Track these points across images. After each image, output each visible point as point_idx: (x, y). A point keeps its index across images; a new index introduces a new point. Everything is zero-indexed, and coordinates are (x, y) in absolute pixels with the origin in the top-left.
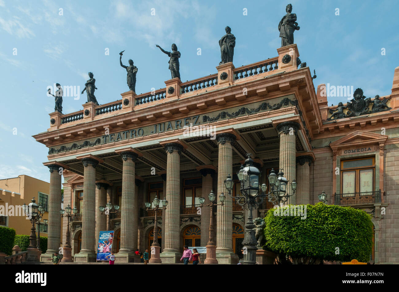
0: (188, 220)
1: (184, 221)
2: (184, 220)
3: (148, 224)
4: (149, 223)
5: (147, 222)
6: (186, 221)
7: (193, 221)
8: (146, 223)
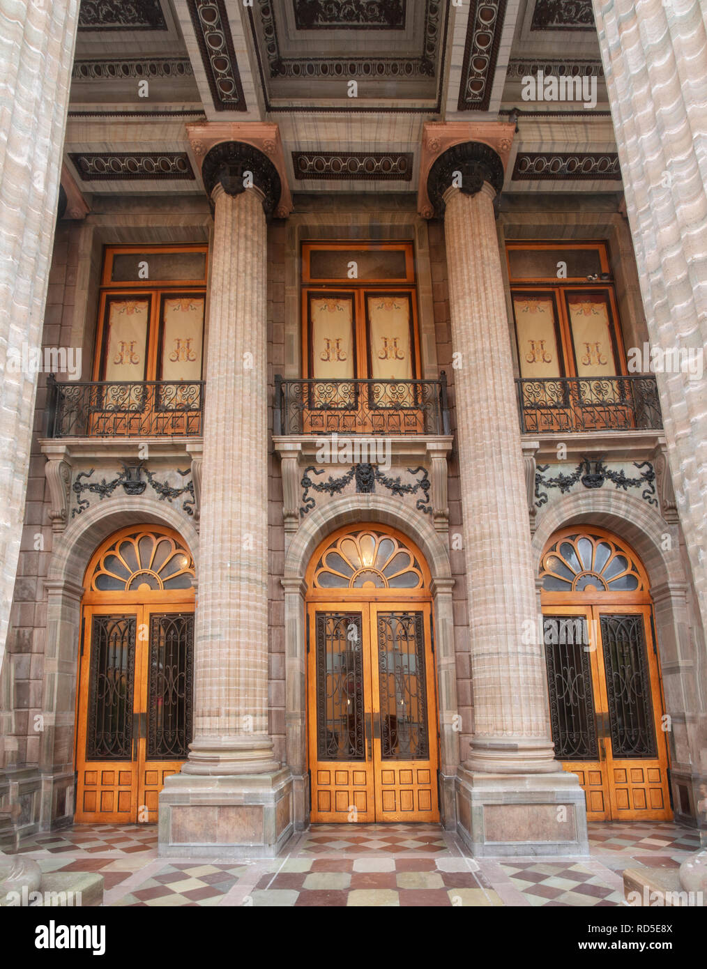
0: (345, 481)
1: (321, 488)
2: (323, 479)
3: (86, 495)
4: (93, 487)
5: (84, 480)
6: (335, 487)
7: (378, 486)
8: (79, 488)
